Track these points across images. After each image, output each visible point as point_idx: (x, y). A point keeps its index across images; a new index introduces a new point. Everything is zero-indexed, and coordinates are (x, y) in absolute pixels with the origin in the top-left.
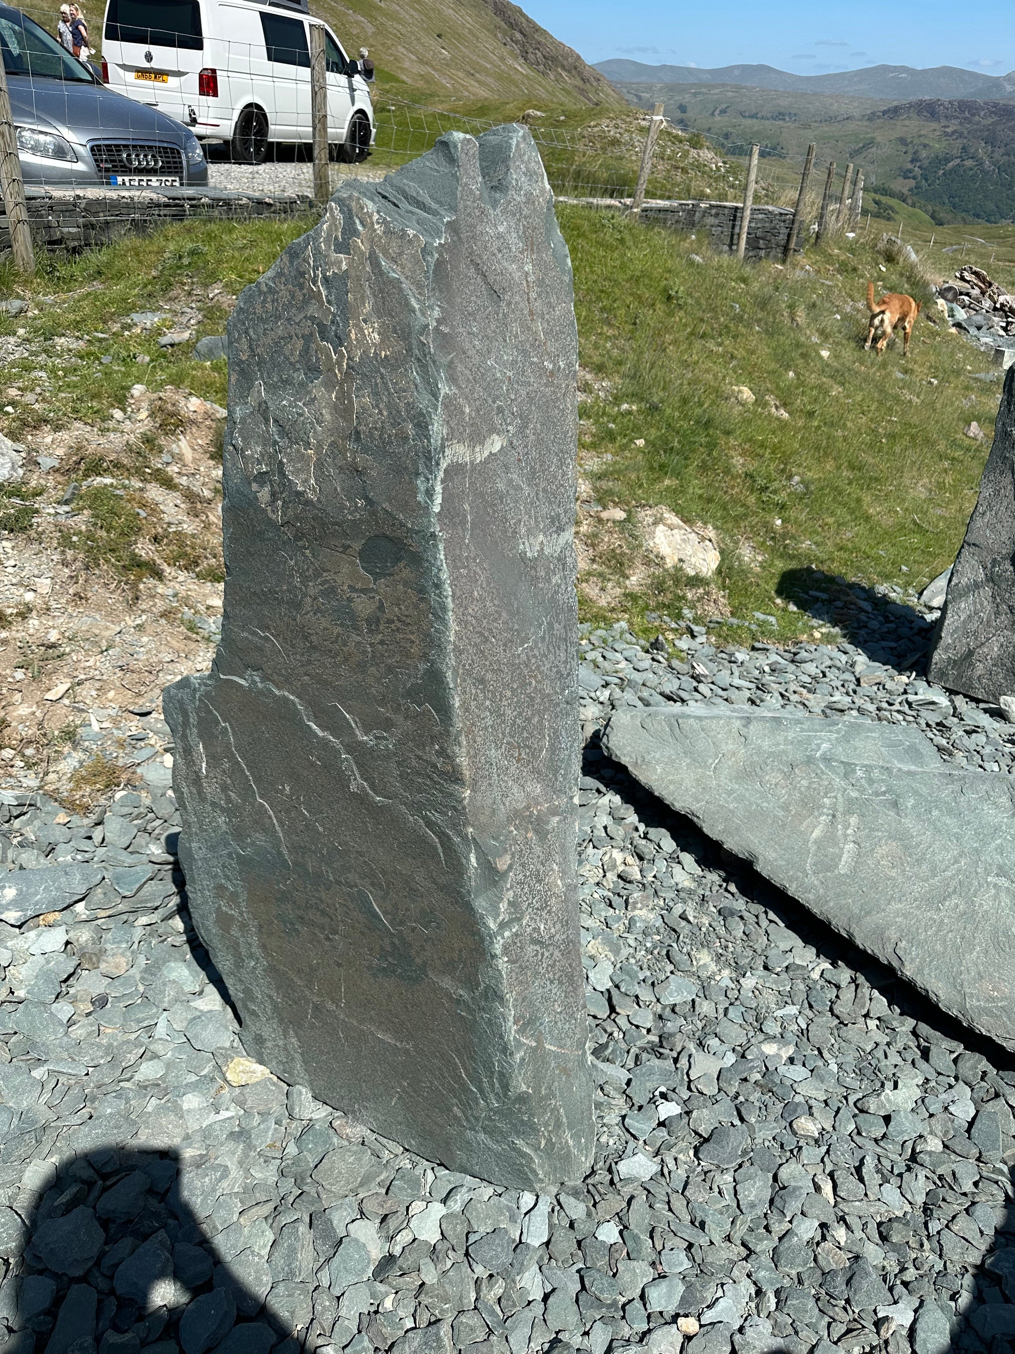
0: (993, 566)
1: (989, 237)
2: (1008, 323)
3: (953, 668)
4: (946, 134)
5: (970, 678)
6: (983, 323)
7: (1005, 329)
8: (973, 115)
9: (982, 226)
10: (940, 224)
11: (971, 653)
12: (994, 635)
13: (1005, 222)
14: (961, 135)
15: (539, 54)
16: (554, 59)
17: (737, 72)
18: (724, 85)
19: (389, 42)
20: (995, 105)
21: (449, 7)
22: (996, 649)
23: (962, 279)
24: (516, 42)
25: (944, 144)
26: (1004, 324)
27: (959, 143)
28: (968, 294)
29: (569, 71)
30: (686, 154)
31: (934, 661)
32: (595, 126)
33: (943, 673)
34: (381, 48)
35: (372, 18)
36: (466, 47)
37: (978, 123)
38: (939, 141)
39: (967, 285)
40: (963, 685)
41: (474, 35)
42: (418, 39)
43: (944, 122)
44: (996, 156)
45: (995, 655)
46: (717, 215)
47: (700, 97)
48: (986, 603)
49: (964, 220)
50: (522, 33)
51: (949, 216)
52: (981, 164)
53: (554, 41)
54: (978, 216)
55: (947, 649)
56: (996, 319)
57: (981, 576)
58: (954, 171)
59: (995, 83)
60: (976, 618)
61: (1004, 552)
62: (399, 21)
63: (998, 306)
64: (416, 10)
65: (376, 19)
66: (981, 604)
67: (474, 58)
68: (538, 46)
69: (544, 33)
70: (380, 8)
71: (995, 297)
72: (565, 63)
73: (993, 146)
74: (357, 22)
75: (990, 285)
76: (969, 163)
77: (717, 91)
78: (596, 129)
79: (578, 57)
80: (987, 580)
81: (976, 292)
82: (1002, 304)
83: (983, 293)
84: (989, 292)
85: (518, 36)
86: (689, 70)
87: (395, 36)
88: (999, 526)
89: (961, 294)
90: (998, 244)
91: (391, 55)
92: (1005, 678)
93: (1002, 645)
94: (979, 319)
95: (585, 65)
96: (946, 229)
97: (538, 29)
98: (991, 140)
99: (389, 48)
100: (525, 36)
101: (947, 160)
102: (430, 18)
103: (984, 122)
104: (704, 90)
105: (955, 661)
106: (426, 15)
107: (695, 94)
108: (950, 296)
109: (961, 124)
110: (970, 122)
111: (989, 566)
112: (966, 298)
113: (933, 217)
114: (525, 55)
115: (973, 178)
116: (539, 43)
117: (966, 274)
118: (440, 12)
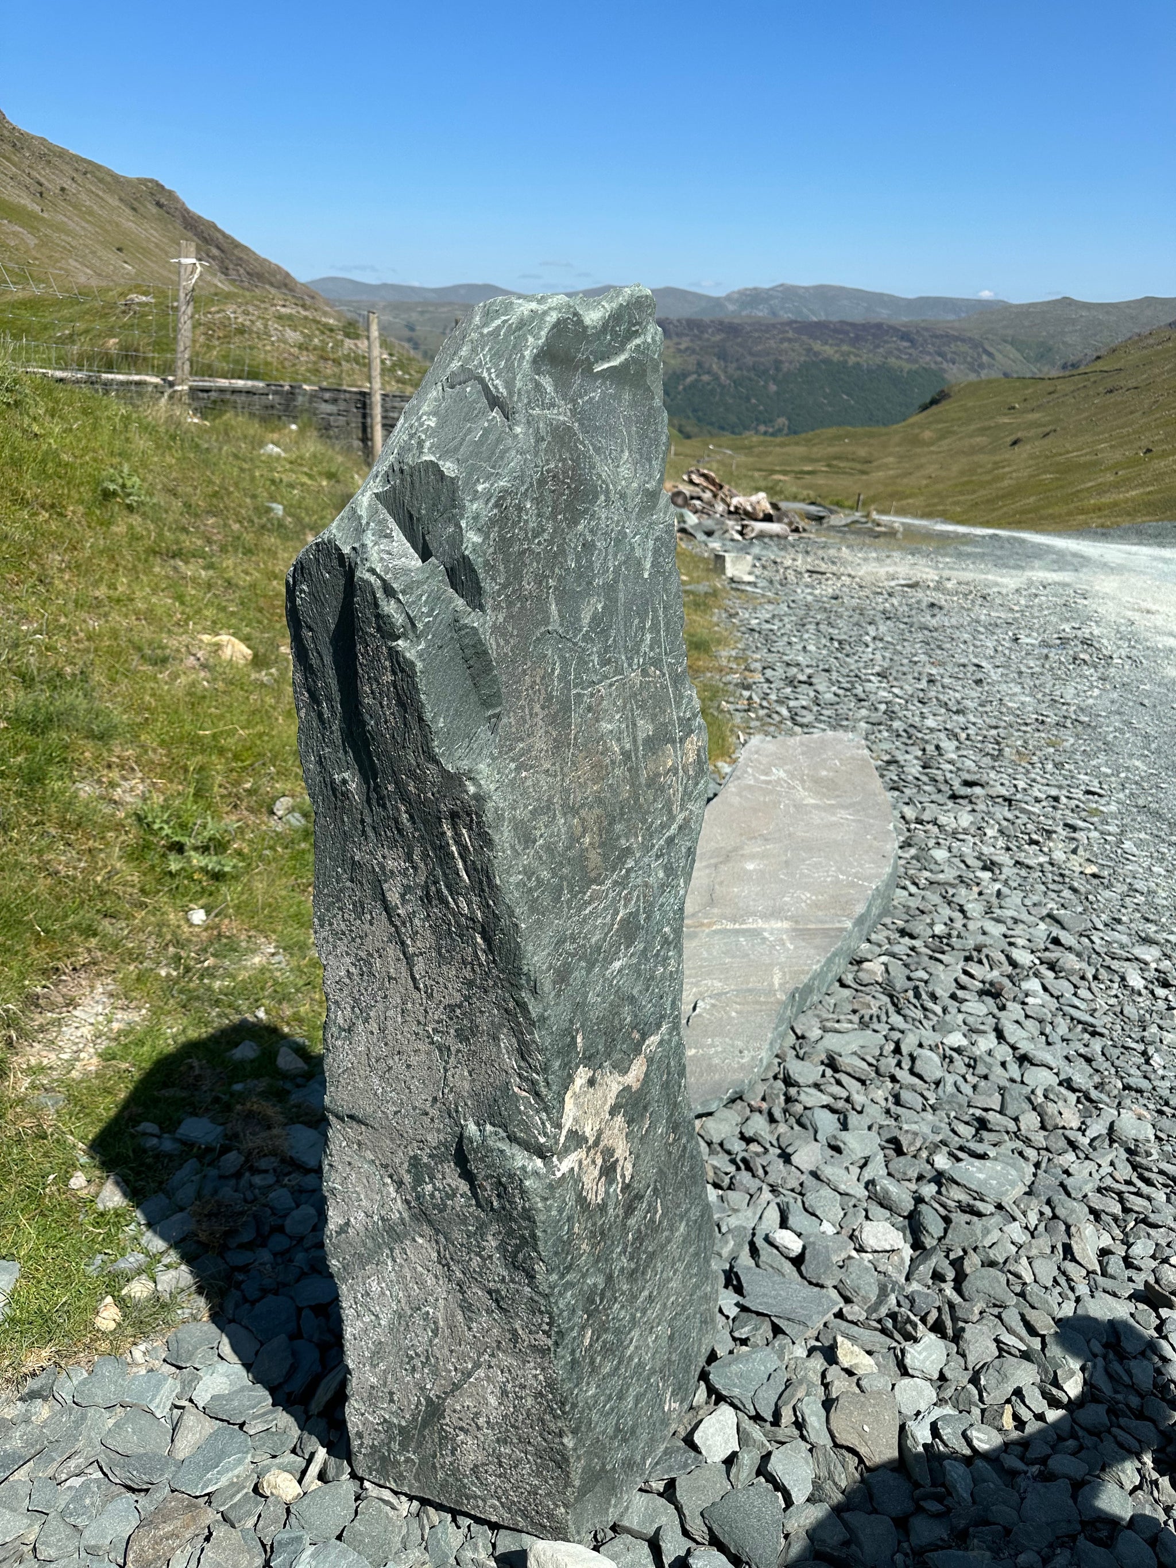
0: (418, 1181)
1: (736, 448)
2: (744, 527)
3: (404, 1447)
4: (680, 351)
5: (455, 1472)
6: (715, 527)
7: (741, 533)
8: (702, 332)
9: (727, 438)
10: (688, 437)
11: (434, 1411)
12: (477, 1365)
13: (747, 433)
14: (694, 351)
15: (242, 271)
16: (260, 276)
17: (462, 292)
18: (450, 304)
19: (57, 255)
20: (721, 323)
21: (128, 220)
22: (493, 1401)
23: (691, 482)
24: (214, 258)
25: (679, 360)
26: (739, 528)
27: (693, 359)
28: (699, 498)
29: (278, 288)
30: (338, 344)
31: (352, 1430)
32: (218, 312)
33: (384, 1459)
34: (47, 261)
35: (33, 230)
36: (156, 262)
37: (708, 340)
38: (674, 357)
39: (697, 489)
40: (444, 1485)
41: (162, 250)
42: (94, 253)
43: (676, 339)
44: (730, 370)
45: (495, 1416)
46: (335, 401)
47: (427, 316)
48: (430, 1281)
49: (709, 432)
50: (218, 248)
51: (696, 430)
52: (717, 378)
53: (257, 258)
54: (722, 428)
55: (371, 1398)
56: (730, 523)
57: (397, 1209)
58: (693, 385)
59: (717, 303)
60: (417, 1318)
61: (433, 1139)
62: (68, 232)
63: (732, 509)
64: (88, 222)
65: (39, 230)
66: (420, 1282)
67: (165, 273)
68: (240, 262)
69: (245, 249)
70: (43, 219)
71: (728, 500)
72: (273, 280)
73: (725, 361)
74: (14, 233)
75: (721, 487)
76: (706, 378)
77: (445, 309)
78: (218, 316)
79: (288, 275)
80: (413, 1217)
81: (707, 495)
82: (736, 508)
83: (715, 496)
84: (721, 494)
85: (215, 251)
86: (412, 289)
87: (64, 248)
88: (394, 1062)
89: (692, 498)
90: (746, 455)
91: (61, 269)
92: (538, 1474)
93: (504, 1393)
94: (709, 523)
95: (296, 283)
96: (694, 442)
97: (237, 245)
98: (722, 356)
99: (57, 261)
100: (223, 251)
101: (685, 375)
102: (106, 231)
103: (713, 339)
104: (431, 309)
105: (402, 1430)
106: (101, 227)
107: (422, 313)
108: (680, 501)
109: (692, 341)
110: (700, 339)
111: (407, 1178)
112: (697, 502)
113: (680, 431)
114: (225, 271)
115: (712, 392)
116: (241, 259)
117: (694, 477)
118: (117, 225)
